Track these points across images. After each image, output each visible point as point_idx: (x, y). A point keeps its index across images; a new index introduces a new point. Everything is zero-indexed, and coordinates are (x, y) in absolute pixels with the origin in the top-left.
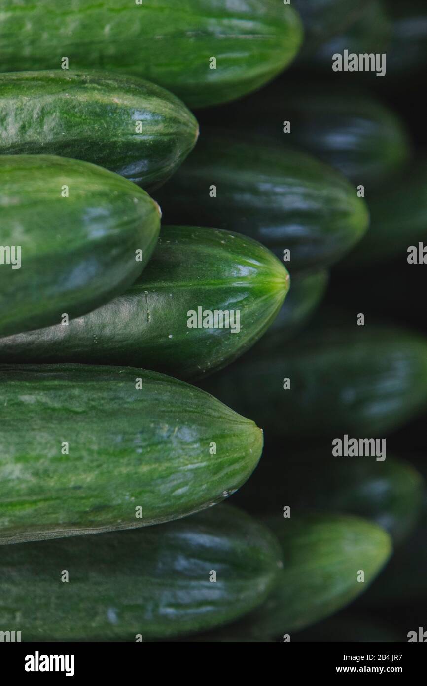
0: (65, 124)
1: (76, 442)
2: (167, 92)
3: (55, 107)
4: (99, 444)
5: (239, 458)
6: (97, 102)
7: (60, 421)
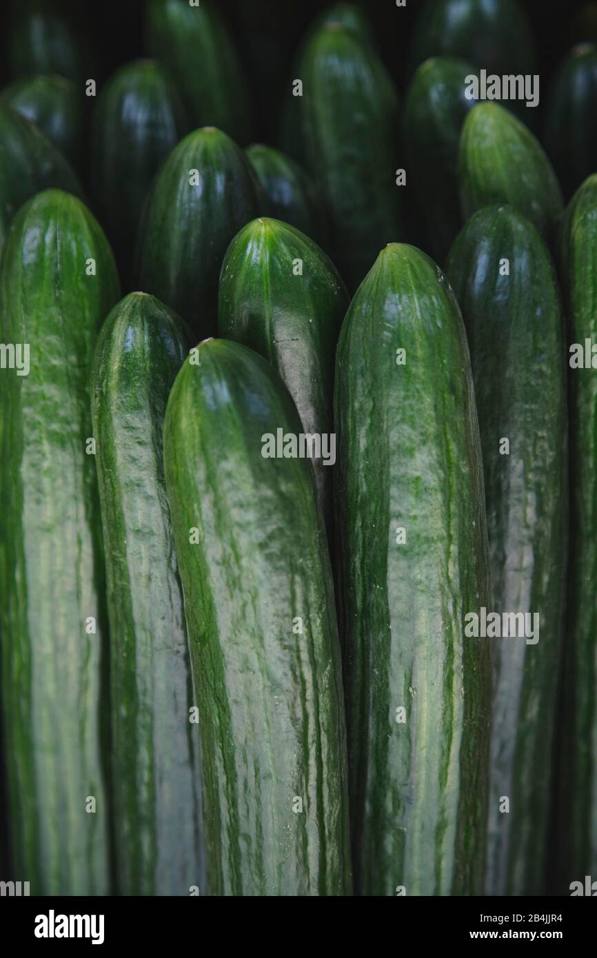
0: (136, 410)
1: (398, 409)
2: (108, 321)
3: (122, 418)
4: (399, 390)
5: (412, 269)
6: (118, 384)
7: (381, 420)
